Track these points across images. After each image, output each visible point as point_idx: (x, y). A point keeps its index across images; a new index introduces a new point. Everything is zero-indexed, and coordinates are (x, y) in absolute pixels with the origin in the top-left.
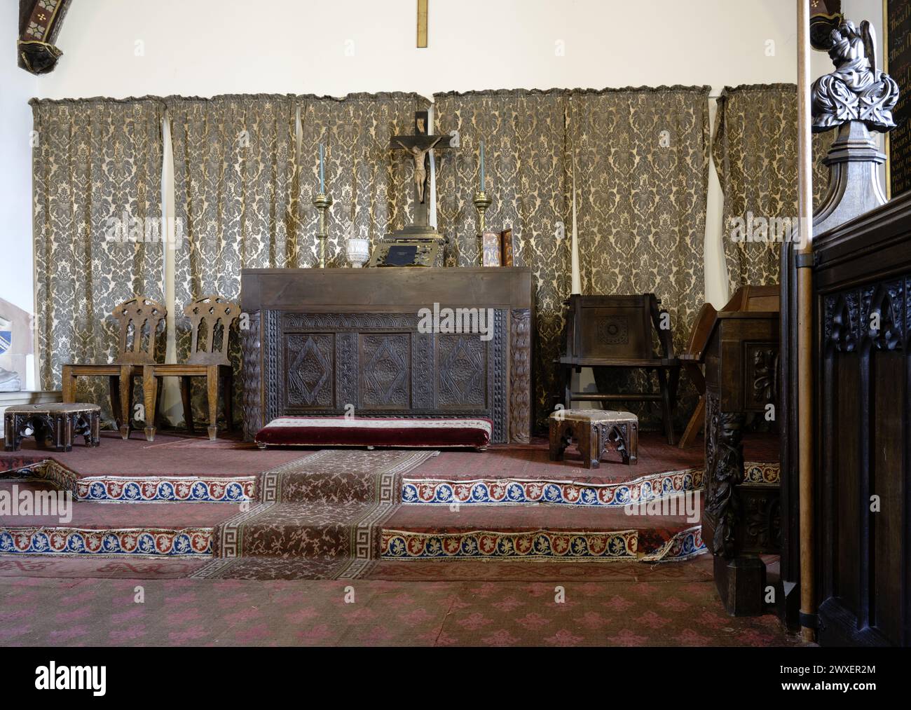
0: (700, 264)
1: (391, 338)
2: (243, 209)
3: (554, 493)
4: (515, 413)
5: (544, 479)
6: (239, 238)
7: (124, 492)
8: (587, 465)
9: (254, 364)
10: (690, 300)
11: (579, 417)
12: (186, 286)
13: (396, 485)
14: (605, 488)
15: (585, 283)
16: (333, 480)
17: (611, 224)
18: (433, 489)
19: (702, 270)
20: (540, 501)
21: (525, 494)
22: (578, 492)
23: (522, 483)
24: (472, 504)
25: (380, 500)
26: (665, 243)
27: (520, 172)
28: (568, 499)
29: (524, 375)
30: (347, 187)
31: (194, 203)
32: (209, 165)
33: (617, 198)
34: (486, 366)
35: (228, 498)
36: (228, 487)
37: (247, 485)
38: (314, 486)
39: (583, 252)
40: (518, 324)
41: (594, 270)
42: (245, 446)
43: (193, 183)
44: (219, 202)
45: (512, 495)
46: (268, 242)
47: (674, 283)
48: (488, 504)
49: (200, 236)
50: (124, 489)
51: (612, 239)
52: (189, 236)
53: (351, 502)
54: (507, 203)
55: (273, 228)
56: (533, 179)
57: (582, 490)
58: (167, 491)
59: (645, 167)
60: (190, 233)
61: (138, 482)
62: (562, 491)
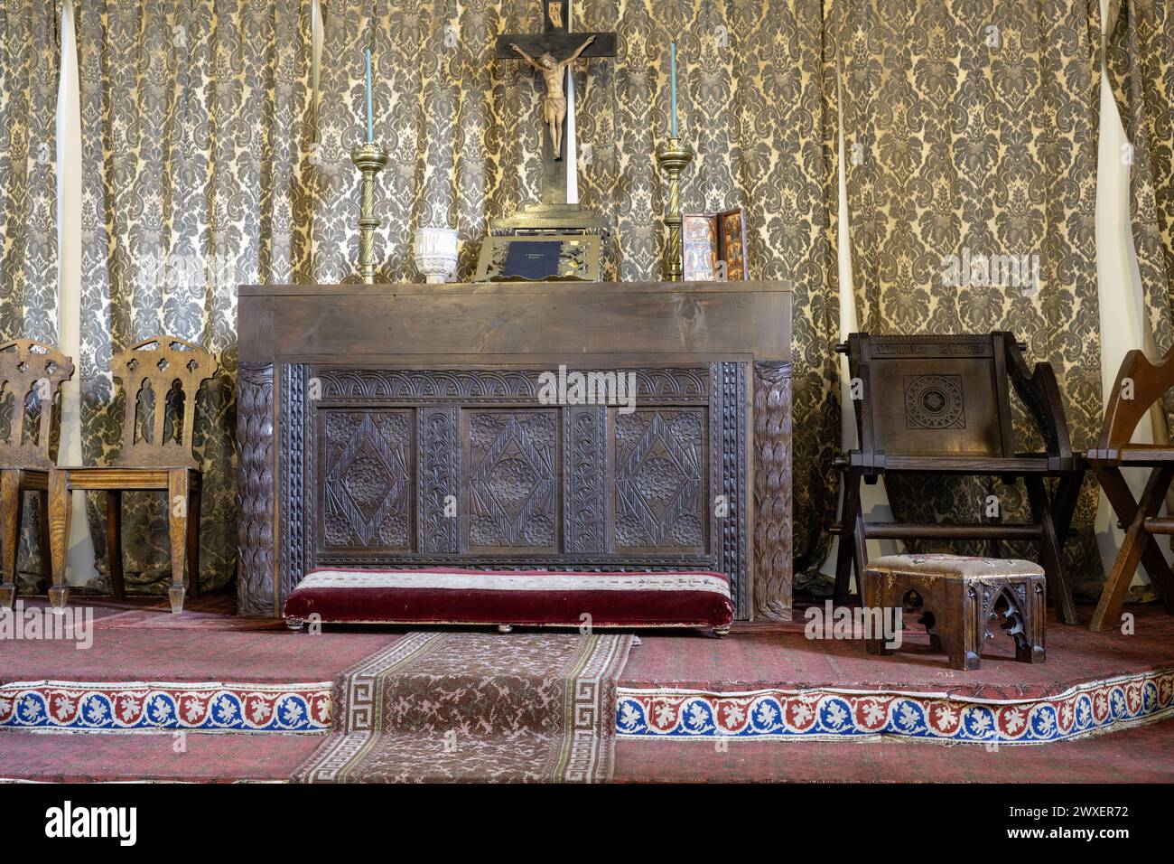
0: (1091, 275)
1: (523, 417)
2: (210, 172)
3: (910, 718)
4: (765, 562)
5: (892, 690)
6: (201, 228)
7: (80, 713)
8: (957, 663)
9: (259, 467)
10: (1070, 345)
11: (936, 570)
12: (101, 317)
13: (605, 701)
14: (1009, 708)
15: (866, 311)
16: (481, 691)
17: (913, 198)
18: (676, 708)
19: (1095, 287)
20: (883, 733)
21: (854, 718)
22: (958, 714)
23: (848, 696)
24: (752, 738)
25: (574, 728)
26: (1020, 234)
27: (738, 101)
28: (937, 727)
29: (782, 488)
30: (408, 130)
31: (118, 162)
32: (148, 89)
33: (926, 150)
34: (707, 472)
35: (280, 724)
36: (279, 703)
37: (316, 700)
38: (446, 702)
39: (861, 252)
40: (768, 390)
41: (884, 287)
42: (252, 625)
43: (117, 124)
44: (165, 159)
45: (830, 719)
46: (258, 235)
47: (1039, 312)
48: (782, 737)
49: (130, 224)
50: (80, 707)
51: (916, 228)
52: (107, 223)
53: (517, 734)
54: (714, 160)
55: (267, 207)
56: (764, 113)
57: (965, 711)
58: (162, 711)
59: (978, 89)
60: (109, 218)
61: (108, 693)
62: (926, 713)
